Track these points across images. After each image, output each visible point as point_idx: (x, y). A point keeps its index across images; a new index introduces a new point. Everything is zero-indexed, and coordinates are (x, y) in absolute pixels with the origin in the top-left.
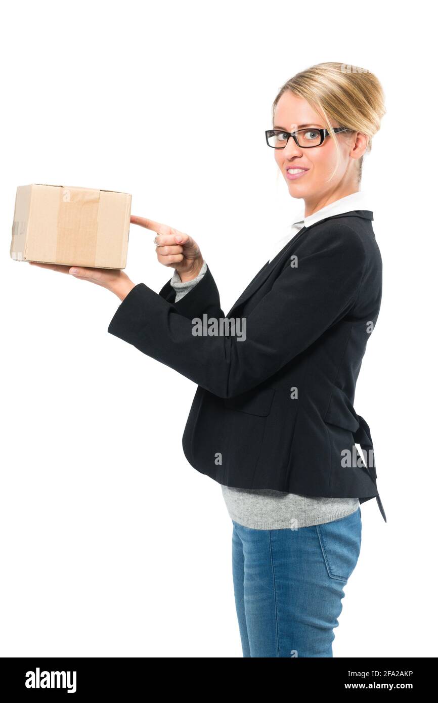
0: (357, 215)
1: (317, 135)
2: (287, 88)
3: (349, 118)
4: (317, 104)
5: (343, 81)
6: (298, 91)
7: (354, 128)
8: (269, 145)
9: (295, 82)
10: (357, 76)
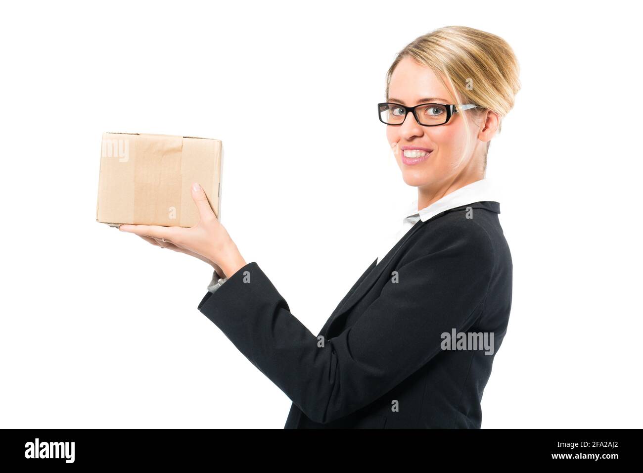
0: (483, 207)
1: (441, 112)
2: (407, 53)
3: (479, 92)
4: (444, 74)
5: (474, 48)
6: (421, 57)
7: (485, 105)
8: (382, 121)
9: (417, 47)
10: (490, 43)
